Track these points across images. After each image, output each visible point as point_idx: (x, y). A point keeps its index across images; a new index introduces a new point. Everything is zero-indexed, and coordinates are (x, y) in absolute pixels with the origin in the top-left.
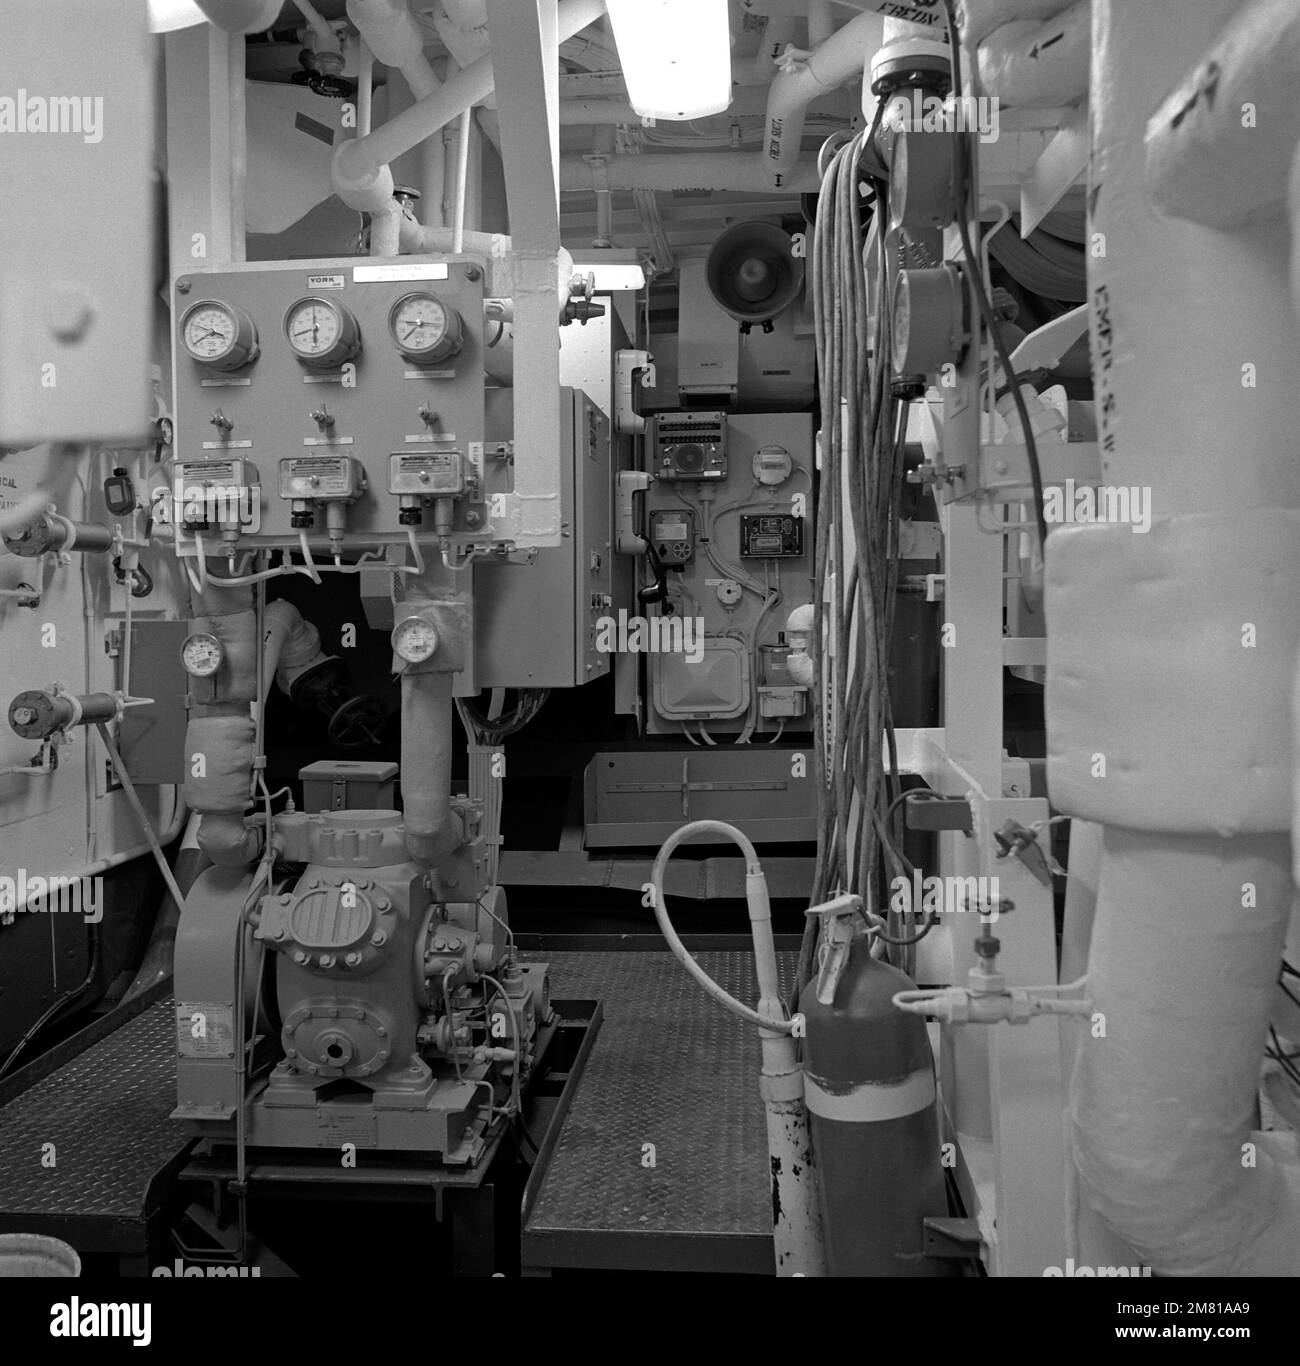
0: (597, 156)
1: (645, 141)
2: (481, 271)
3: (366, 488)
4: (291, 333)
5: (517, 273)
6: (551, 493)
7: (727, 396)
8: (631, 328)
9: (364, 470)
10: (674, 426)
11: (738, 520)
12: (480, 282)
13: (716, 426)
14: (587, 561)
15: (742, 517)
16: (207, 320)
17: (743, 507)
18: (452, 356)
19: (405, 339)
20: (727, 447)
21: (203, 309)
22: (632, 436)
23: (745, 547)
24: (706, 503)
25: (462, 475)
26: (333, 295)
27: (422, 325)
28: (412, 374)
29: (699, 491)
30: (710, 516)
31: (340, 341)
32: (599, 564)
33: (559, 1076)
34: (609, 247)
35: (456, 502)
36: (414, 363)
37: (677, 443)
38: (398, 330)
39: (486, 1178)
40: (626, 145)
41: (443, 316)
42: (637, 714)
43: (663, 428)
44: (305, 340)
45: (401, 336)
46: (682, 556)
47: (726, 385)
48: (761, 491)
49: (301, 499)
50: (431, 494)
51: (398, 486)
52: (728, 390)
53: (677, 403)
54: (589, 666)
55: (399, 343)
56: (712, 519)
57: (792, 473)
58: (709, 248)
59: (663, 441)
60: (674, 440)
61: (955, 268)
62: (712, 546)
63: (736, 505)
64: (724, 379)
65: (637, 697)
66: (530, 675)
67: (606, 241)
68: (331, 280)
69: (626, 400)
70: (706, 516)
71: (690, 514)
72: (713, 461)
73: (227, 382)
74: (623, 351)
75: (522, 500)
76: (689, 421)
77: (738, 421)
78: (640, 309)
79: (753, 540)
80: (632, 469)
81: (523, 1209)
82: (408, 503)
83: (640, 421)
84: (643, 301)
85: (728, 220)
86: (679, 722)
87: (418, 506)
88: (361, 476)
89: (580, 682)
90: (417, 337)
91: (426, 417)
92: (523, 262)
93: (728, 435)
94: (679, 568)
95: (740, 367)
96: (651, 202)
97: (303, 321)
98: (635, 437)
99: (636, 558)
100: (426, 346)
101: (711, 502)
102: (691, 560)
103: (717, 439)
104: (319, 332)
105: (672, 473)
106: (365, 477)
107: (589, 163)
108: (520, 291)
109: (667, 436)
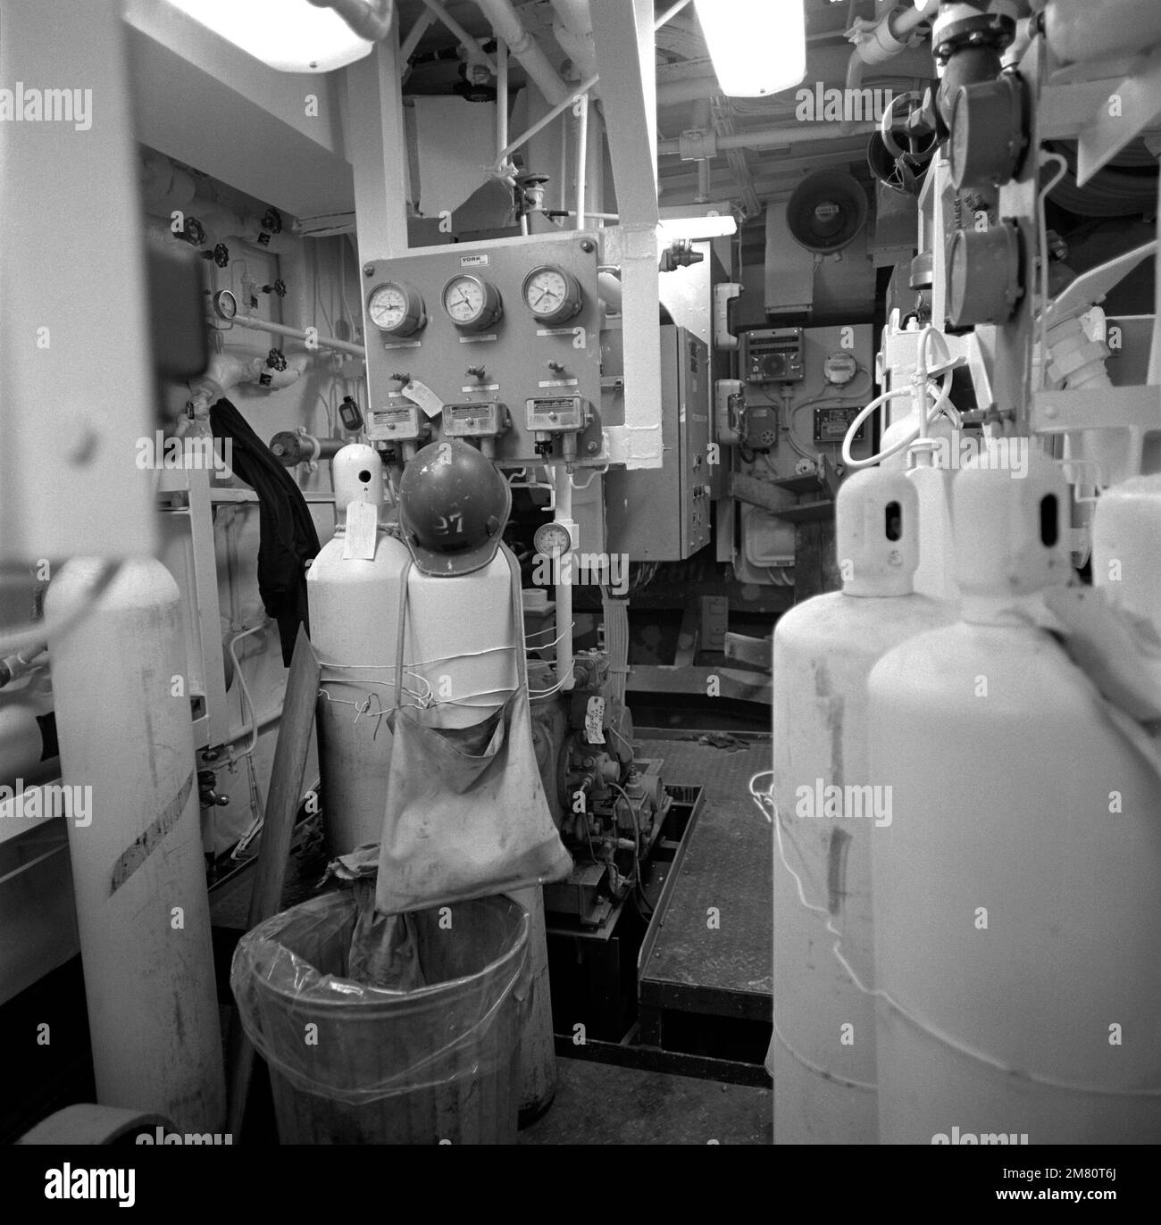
0: (695, 131)
1: (735, 113)
2: (594, 244)
3: (510, 425)
4: (448, 305)
5: (624, 245)
6: (653, 425)
7: (806, 313)
8: (727, 265)
9: (508, 410)
10: (761, 341)
11: (812, 413)
12: (594, 253)
13: (795, 339)
14: (689, 461)
15: (815, 411)
16: (385, 298)
17: (817, 401)
18: (573, 316)
19: (536, 304)
20: (803, 355)
21: (383, 290)
22: (729, 353)
23: (817, 433)
24: (787, 400)
25: (582, 414)
26: (479, 272)
27: (548, 293)
28: (543, 332)
29: (782, 390)
30: (790, 409)
31: (485, 309)
32: (700, 462)
33: (670, 844)
34: (708, 203)
35: (578, 434)
36: (544, 324)
37: (763, 353)
38: (530, 298)
39: (613, 934)
40: (720, 118)
41: (564, 285)
42: (733, 562)
43: (753, 342)
44: (459, 310)
45: (532, 302)
46: (768, 441)
47: (803, 305)
48: (831, 387)
49: (461, 437)
50: (558, 430)
51: (534, 424)
52: (804, 309)
53: (764, 321)
54: (692, 544)
55: (531, 309)
56: (791, 412)
57: (857, 372)
58: (790, 194)
59: (753, 352)
60: (761, 351)
61: (1011, 224)
62: (791, 433)
63: (811, 400)
64: (801, 300)
65: (734, 549)
66: (646, 552)
67: (705, 198)
68: (478, 259)
69: (723, 324)
70: (787, 409)
71: (774, 409)
72: (793, 367)
73: (404, 345)
74: (720, 284)
75: (632, 431)
76: (774, 335)
77: (812, 333)
78: (734, 248)
79: (825, 428)
80: (729, 378)
81: (639, 965)
82: (541, 438)
83: (734, 340)
84: (737, 241)
85: (805, 170)
86: (765, 568)
87: (549, 439)
88: (506, 416)
89: (685, 557)
90: (545, 303)
91: (554, 367)
92: (629, 234)
93: (804, 345)
94: (766, 451)
95: (815, 290)
96: (740, 161)
97: (455, 296)
98: (731, 353)
99: (733, 450)
100: (552, 310)
101: (791, 398)
102: (775, 445)
103: (795, 349)
104: (468, 303)
105: (760, 377)
106: (509, 416)
107: (689, 138)
108: (627, 258)
109: (755, 348)
